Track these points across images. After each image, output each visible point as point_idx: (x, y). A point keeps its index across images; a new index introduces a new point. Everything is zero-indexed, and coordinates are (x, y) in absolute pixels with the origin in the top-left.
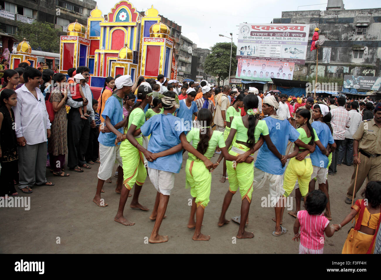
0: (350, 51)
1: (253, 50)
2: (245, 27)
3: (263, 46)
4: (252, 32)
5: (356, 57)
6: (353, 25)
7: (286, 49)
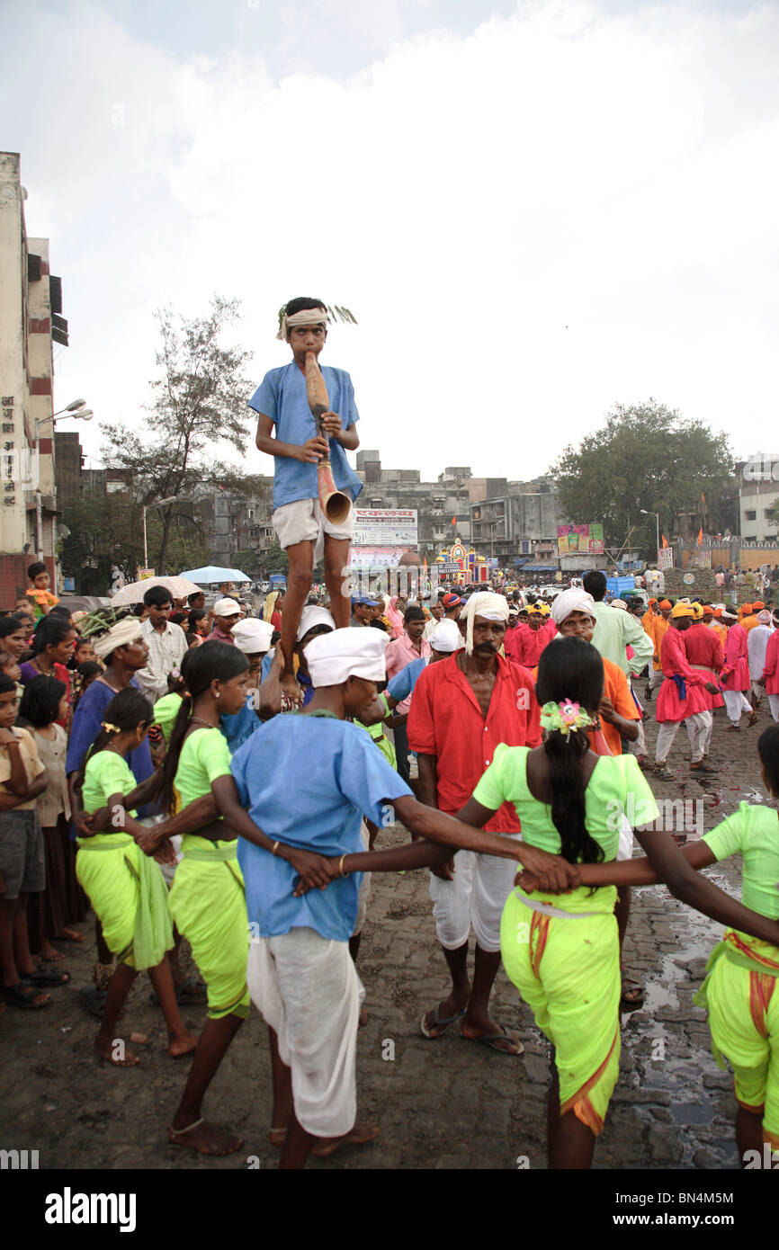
0: (431, 527)
5: (437, 533)
6: (430, 499)
7: (397, 535)
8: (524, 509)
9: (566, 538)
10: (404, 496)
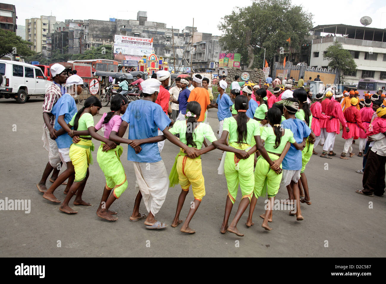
0: (164, 50)
1: (124, 51)
2: (118, 37)
3: (129, 49)
4: (122, 41)
5: (167, 53)
6: (165, 36)
7: (142, 51)
8: (214, 47)
9: (223, 59)
10: (151, 33)
